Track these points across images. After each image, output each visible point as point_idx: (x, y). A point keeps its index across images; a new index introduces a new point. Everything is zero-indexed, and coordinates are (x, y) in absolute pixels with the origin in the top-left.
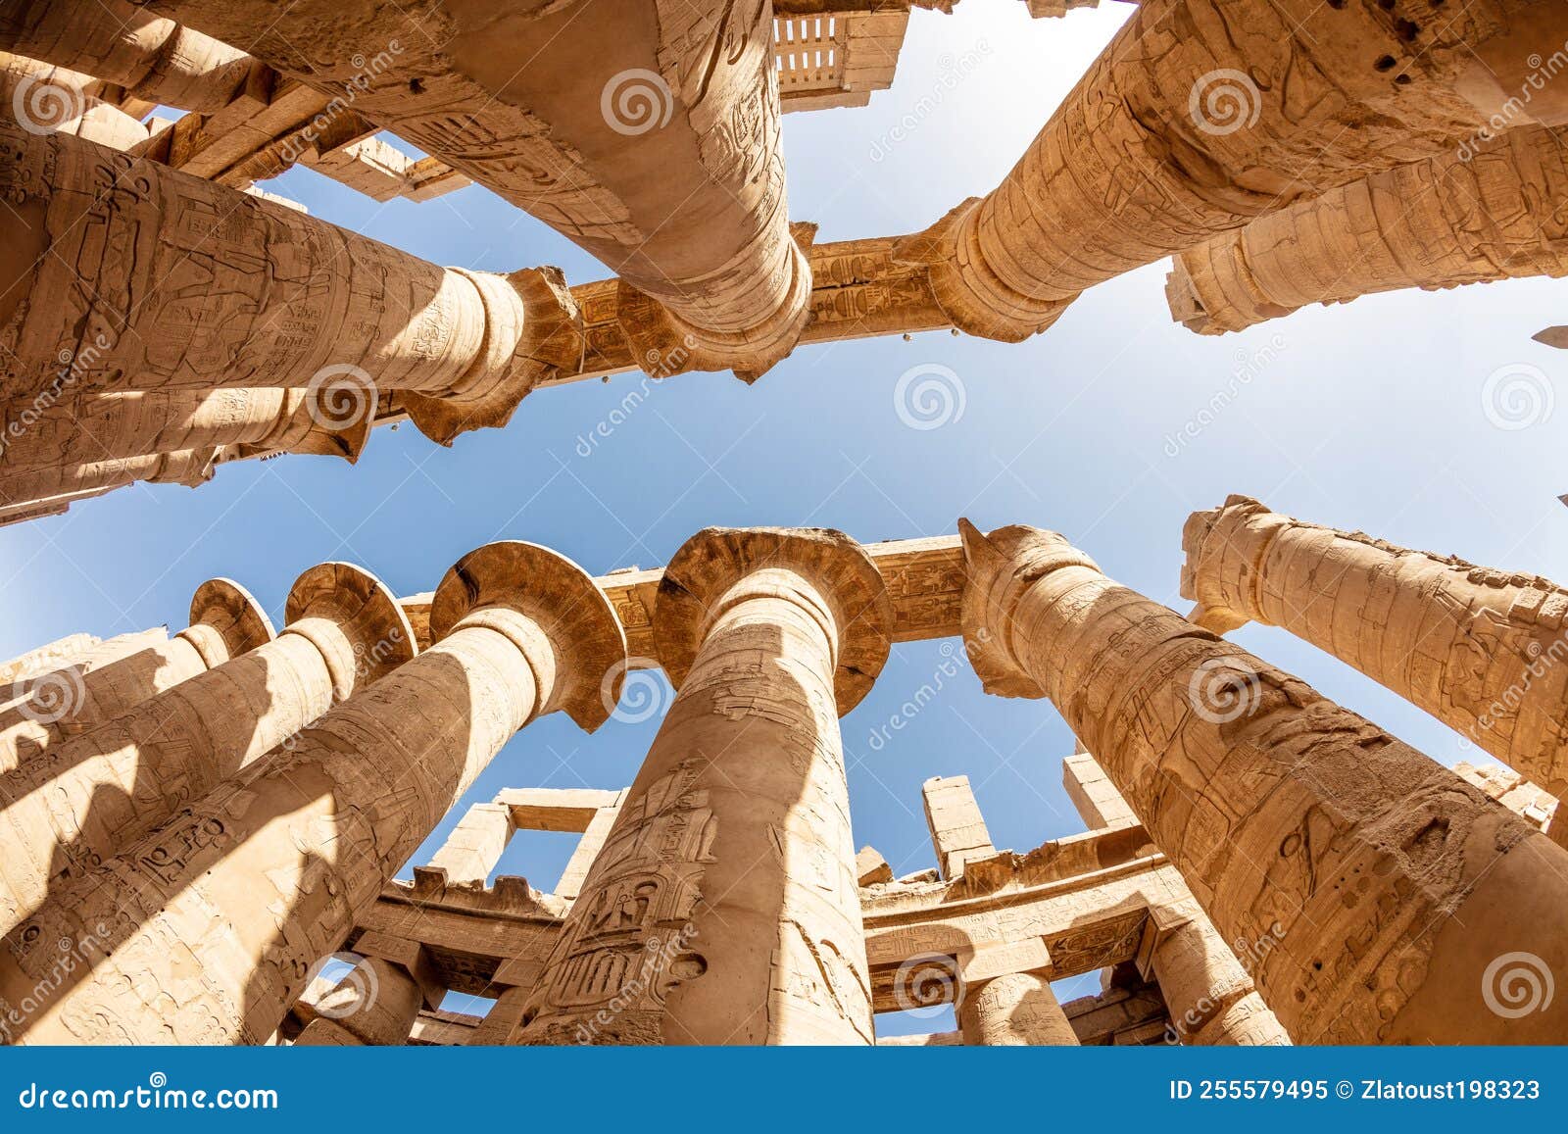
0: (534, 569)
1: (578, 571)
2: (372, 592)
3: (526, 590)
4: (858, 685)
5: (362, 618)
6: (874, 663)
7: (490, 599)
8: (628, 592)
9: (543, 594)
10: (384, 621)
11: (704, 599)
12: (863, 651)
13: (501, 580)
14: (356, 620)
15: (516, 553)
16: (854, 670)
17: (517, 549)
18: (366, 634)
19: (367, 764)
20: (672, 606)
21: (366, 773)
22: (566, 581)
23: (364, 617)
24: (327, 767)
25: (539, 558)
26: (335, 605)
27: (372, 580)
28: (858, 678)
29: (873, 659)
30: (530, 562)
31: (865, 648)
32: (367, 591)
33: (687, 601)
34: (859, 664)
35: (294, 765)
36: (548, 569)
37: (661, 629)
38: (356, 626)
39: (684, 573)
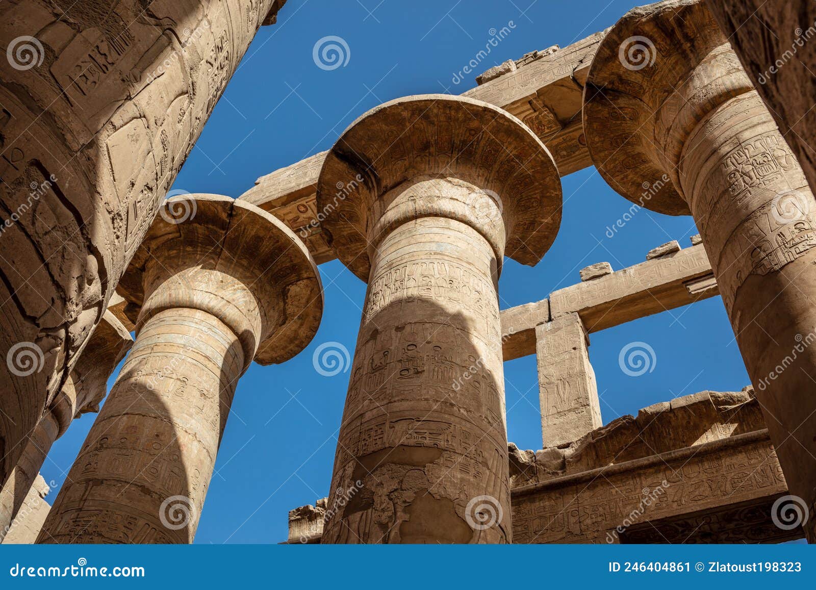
0: (432, 123)
1: (486, 109)
2: (230, 216)
3: (432, 149)
5: (231, 249)
7: (398, 177)
8: (530, 102)
9: (452, 148)
10: (258, 239)
11: (646, 98)
13: (399, 151)
14: (226, 253)
15: (405, 114)
17: (406, 109)
18: (245, 262)
19: (460, 459)
20: (605, 112)
21: (464, 469)
22: (475, 124)
23: (232, 245)
24: (433, 489)
25: (435, 111)
26: (189, 249)
27: (226, 203)
30: (426, 117)
32: (224, 216)
33: (622, 102)
35: (404, 511)
36: (449, 118)
37: (597, 139)
38: (229, 260)
39: (612, 74)
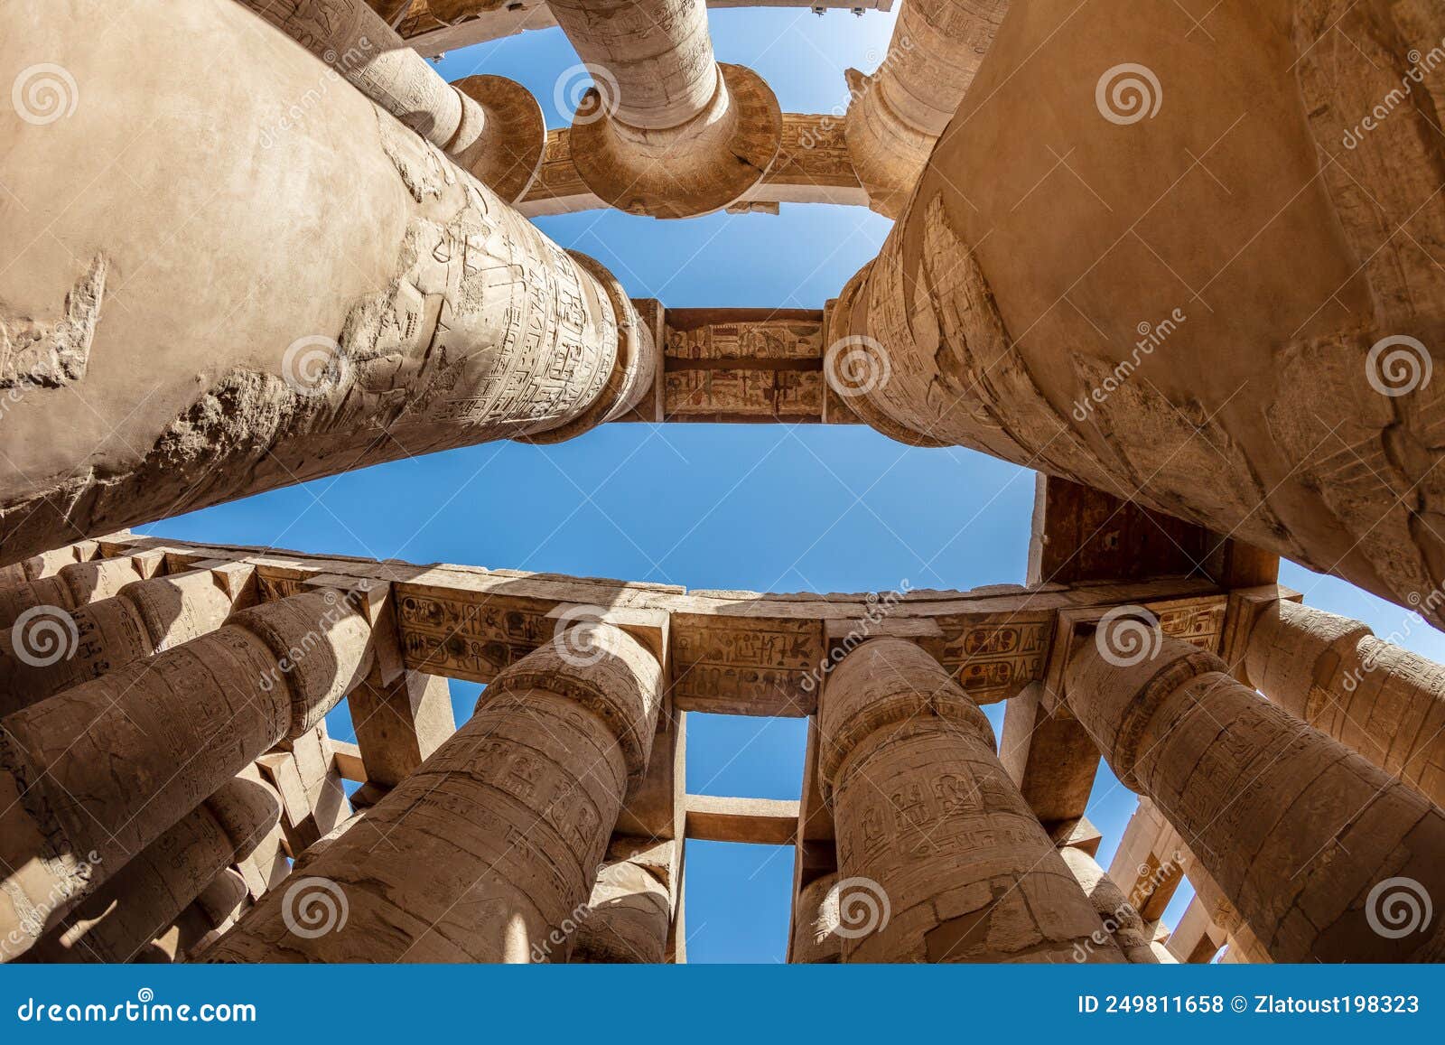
4: (747, 175)
6: (762, 157)
12: (753, 146)
16: (743, 161)
28: (747, 168)
29: (763, 154)
31: (756, 143)
34: (749, 156)
